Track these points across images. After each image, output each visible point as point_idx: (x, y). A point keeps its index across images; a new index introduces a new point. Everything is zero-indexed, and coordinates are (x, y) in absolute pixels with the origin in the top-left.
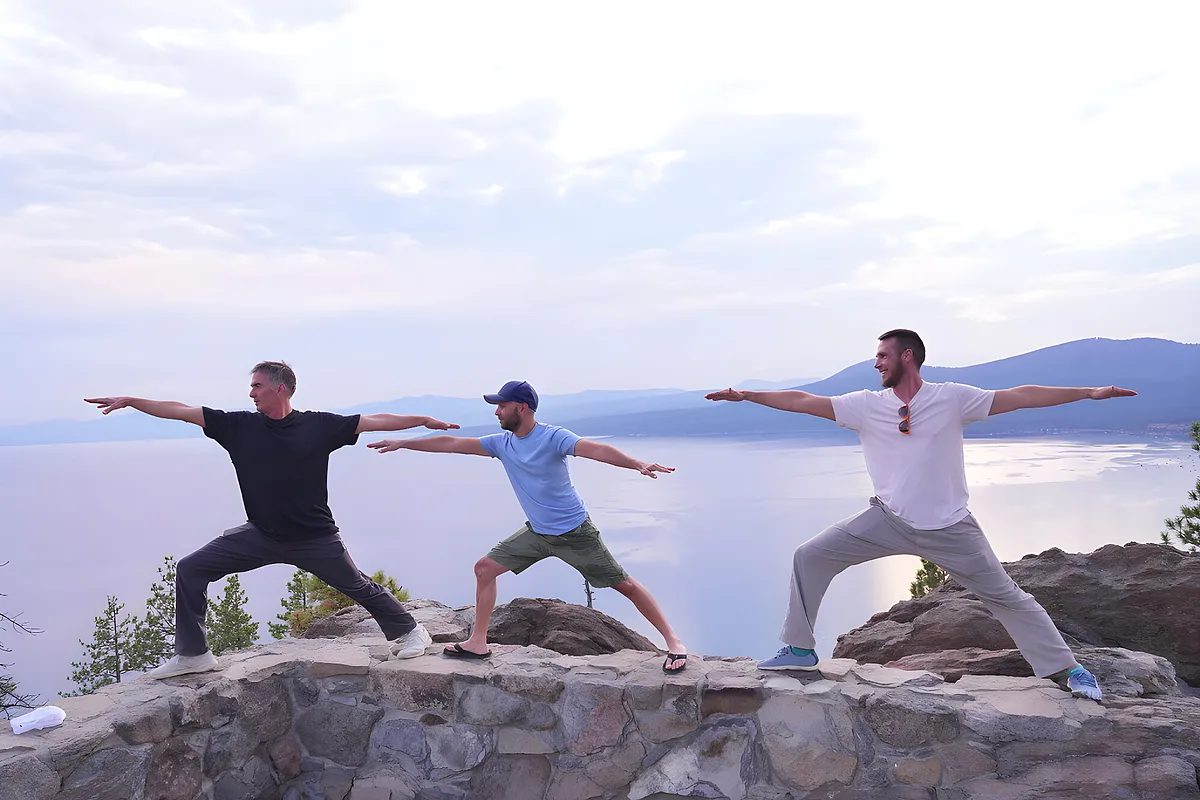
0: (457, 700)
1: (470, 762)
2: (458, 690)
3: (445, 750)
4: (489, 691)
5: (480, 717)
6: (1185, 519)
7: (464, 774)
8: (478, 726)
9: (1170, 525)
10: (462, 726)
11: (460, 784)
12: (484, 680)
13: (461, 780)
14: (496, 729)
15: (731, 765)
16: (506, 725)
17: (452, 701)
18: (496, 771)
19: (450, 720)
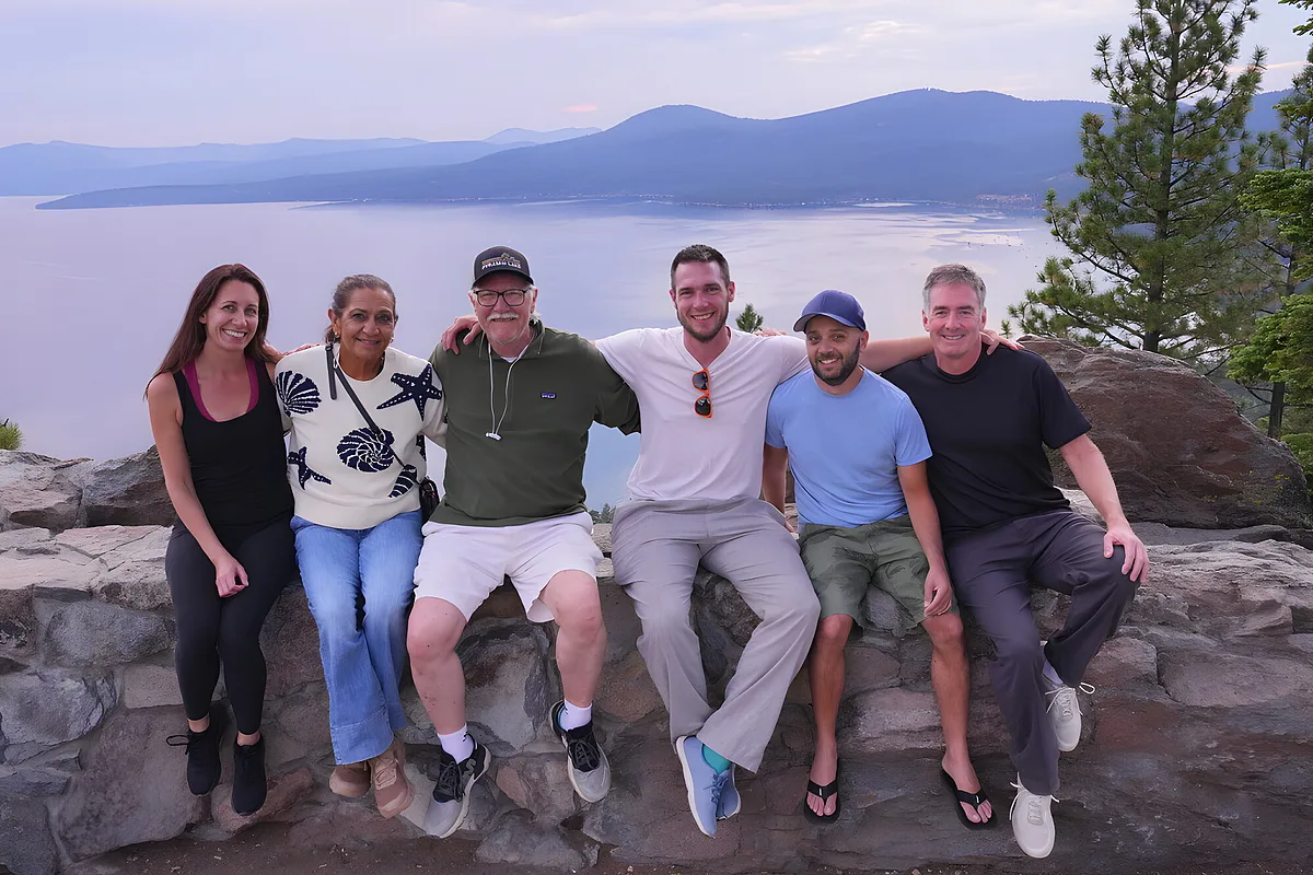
0: (43, 630)
1: (75, 730)
2: (44, 612)
3: (28, 711)
4: (99, 611)
5: (85, 655)
6: (1029, 306)
7: (67, 748)
8: (84, 670)
9: (1013, 312)
10: (57, 672)
11: (62, 764)
12: (90, 594)
13: (63, 757)
14: (118, 671)
15: (509, 695)
16: (135, 662)
17: (32, 632)
18: (124, 737)
19: (33, 664)
